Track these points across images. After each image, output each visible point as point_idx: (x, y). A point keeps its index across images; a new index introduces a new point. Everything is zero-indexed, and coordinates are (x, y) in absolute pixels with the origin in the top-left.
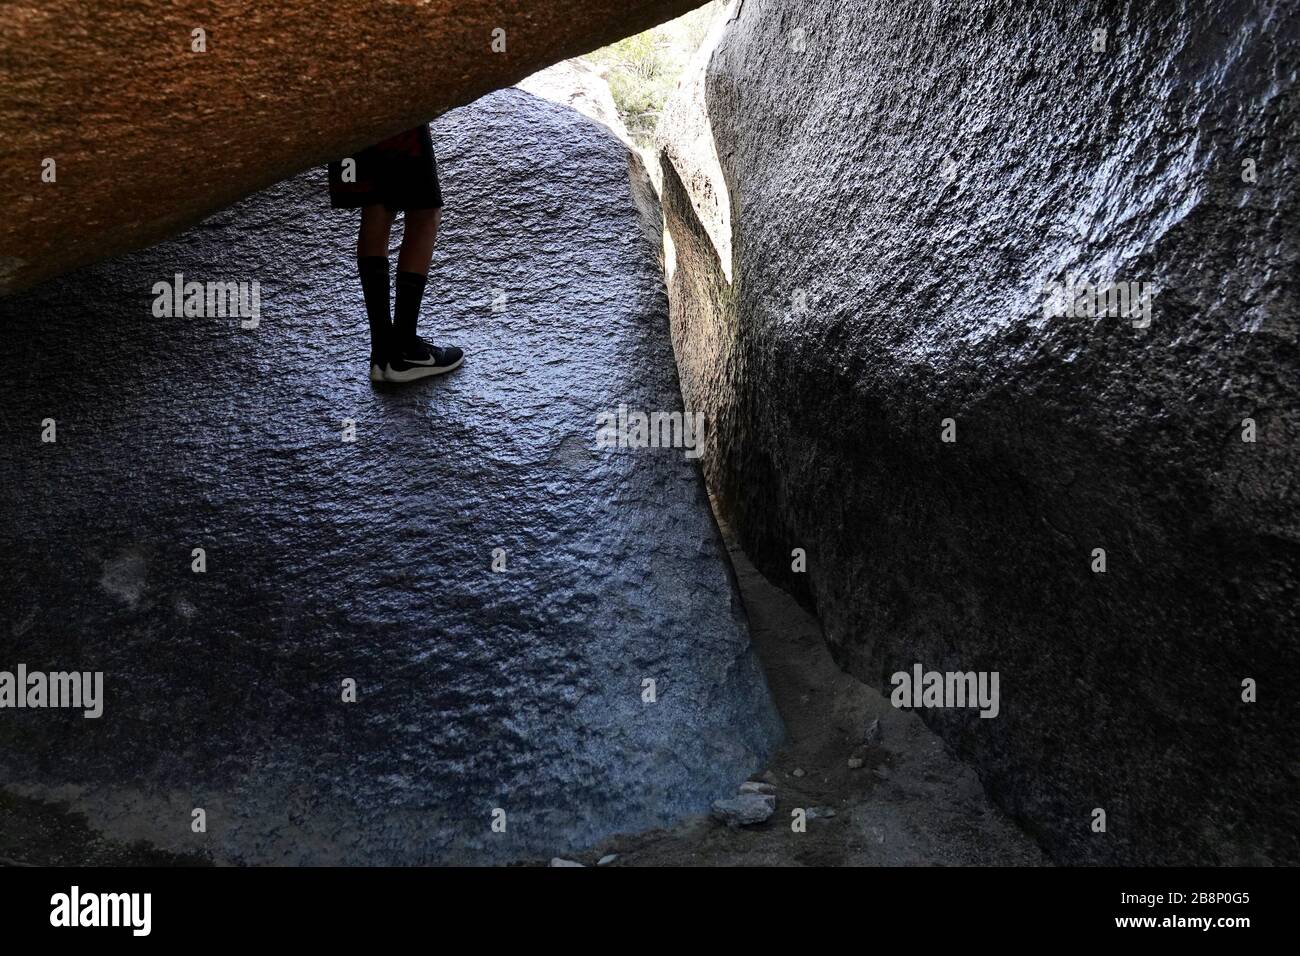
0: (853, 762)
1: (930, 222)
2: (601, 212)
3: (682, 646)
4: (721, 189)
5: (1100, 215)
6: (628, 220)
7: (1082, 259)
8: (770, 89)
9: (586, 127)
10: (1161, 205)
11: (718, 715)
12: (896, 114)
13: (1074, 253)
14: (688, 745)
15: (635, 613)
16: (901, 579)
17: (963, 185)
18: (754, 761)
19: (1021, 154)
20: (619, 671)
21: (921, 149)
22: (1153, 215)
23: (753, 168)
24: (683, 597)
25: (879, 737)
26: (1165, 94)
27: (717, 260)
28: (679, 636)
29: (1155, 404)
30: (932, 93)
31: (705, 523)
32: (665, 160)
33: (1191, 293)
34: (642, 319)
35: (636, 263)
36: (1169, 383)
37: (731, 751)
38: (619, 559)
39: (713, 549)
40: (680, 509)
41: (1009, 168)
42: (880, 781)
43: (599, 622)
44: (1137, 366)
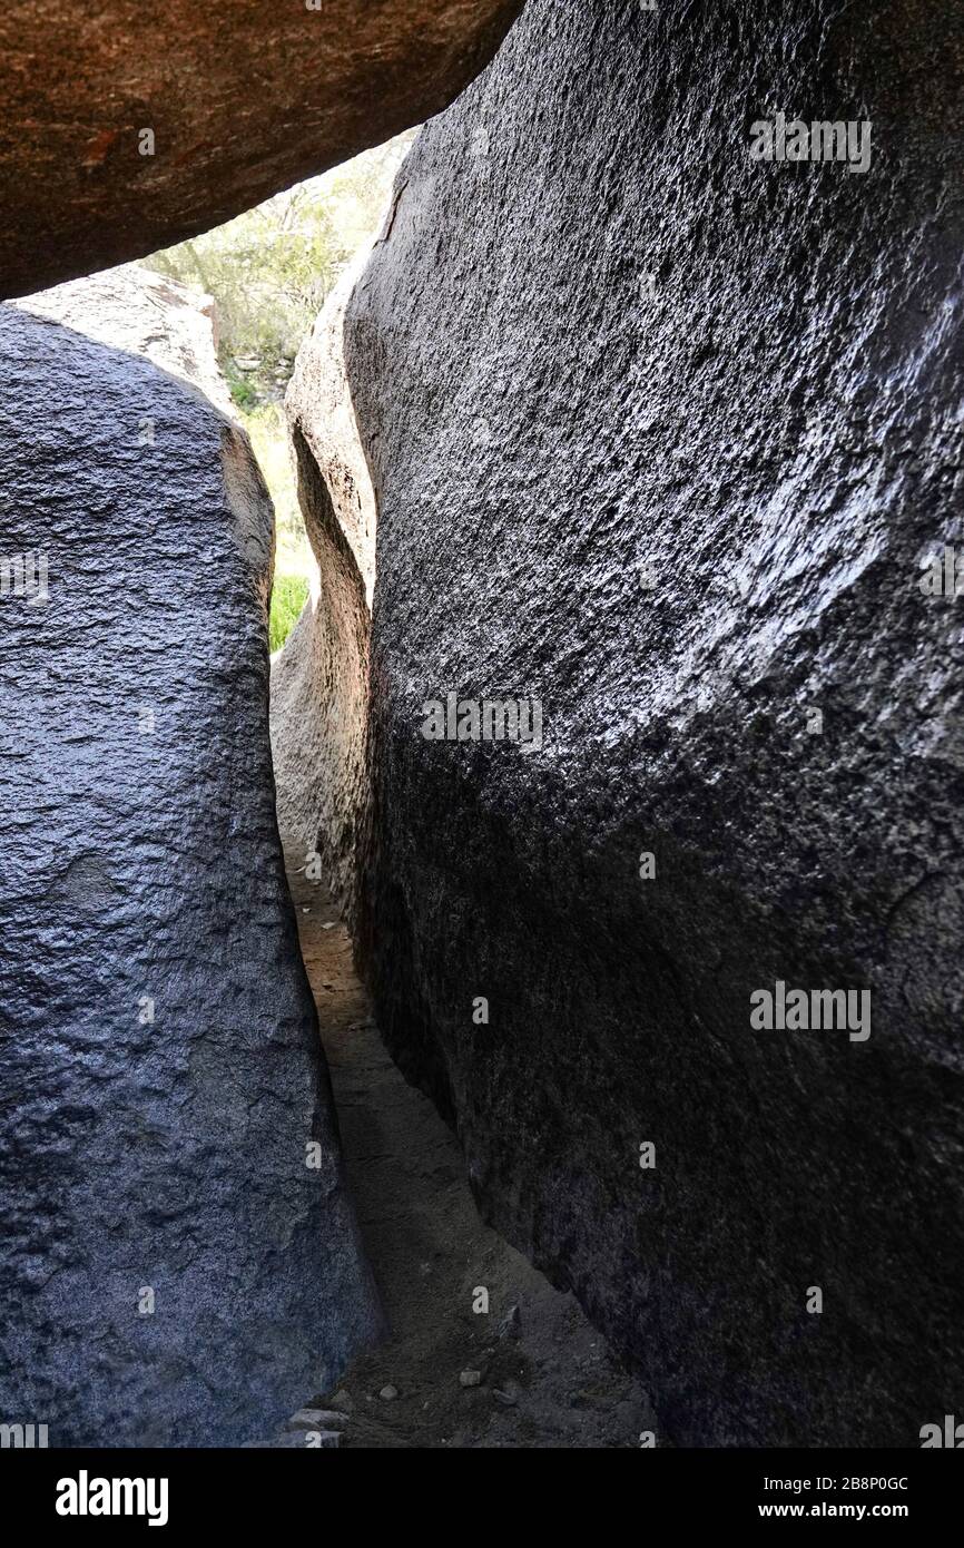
0: (467, 1377)
1: (580, 559)
2: (174, 514)
3: (224, 1189)
4: (364, 485)
5: (764, 567)
6: (214, 527)
7: (740, 631)
8: (420, 346)
9: (163, 386)
10: (834, 557)
11: (271, 1302)
12: (556, 396)
13: (731, 620)
14: (216, 1350)
15: (155, 1138)
16: (551, 1089)
17: (622, 504)
18: (322, 1375)
19: (689, 466)
20: (119, 1230)
21: (580, 448)
22: (824, 571)
23: (396, 459)
24: (236, 1113)
25: (515, 1336)
26: (849, 395)
27: (362, 588)
28: (220, 1174)
29: (809, 856)
30: (595, 371)
31: (288, 993)
32: (300, 438)
33: (856, 691)
34: (221, 678)
35: (221, 593)
36: (826, 827)
37: (285, 1357)
38: (137, 1052)
39: (295, 1034)
40: (248, 970)
41: (676, 486)
42: (504, 1408)
43: (95, 1152)
44: (789, 797)
